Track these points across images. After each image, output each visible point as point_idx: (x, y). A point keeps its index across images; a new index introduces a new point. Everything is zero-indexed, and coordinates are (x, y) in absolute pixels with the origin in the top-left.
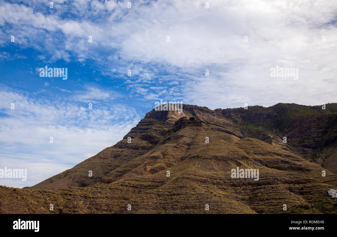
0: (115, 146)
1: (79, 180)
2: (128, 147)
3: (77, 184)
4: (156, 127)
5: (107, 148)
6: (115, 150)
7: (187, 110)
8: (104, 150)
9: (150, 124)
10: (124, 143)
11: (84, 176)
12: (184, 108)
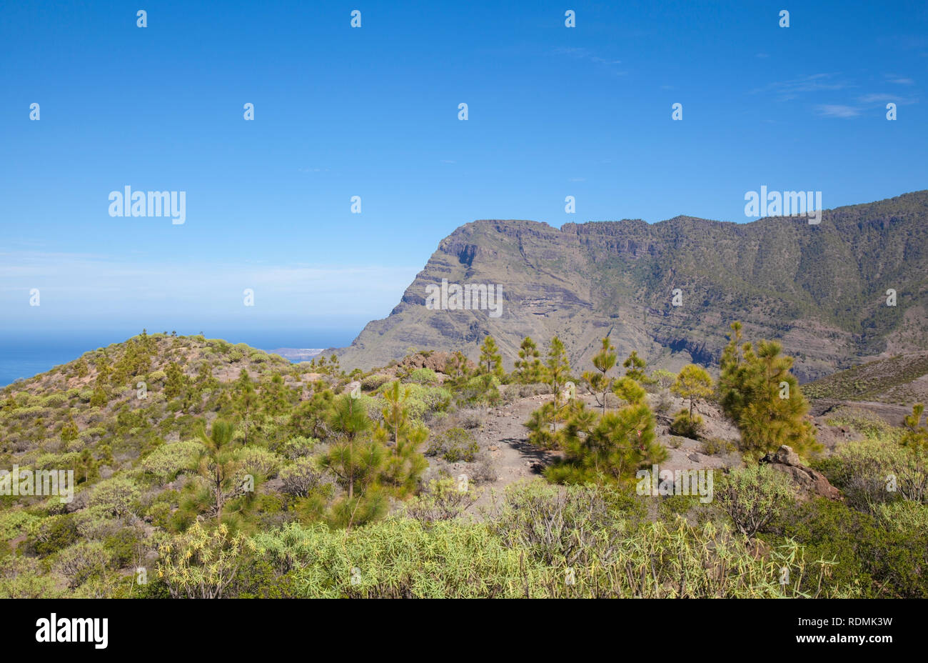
7: (511, 236)
12: (505, 230)
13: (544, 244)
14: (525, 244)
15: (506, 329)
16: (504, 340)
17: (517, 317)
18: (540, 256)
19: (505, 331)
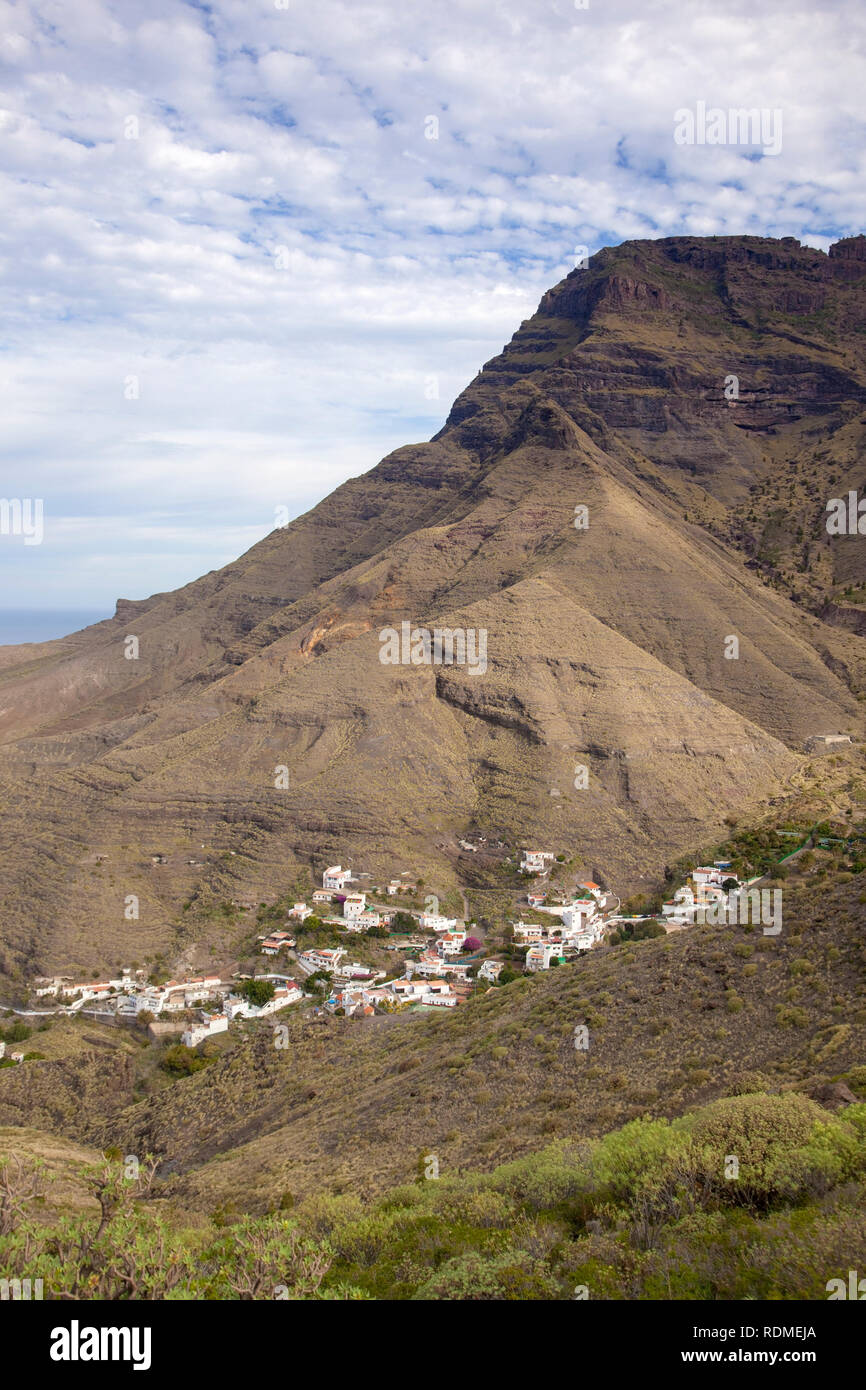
0: (374, 475)
1: (235, 611)
2: (409, 477)
3: (229, 625)
4: (512, 393)
5: (350, 482)
6: (371, 489)
7: (701, 267)
8: (338, 492)
9: (547, 345)
10: (399, 462)
11: (253, 598)
12: (689, 257)
13: (782, 280)
14: (735, 280)
15: (654, 452)
16: (642, 477)
17: (688, 427)
18: (767, 303)
19: (651, 458)
